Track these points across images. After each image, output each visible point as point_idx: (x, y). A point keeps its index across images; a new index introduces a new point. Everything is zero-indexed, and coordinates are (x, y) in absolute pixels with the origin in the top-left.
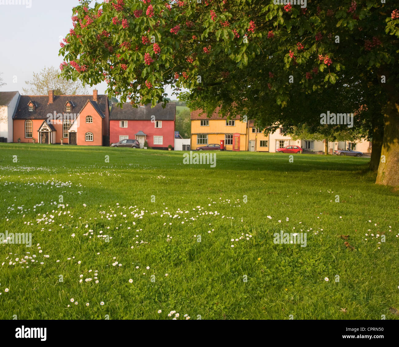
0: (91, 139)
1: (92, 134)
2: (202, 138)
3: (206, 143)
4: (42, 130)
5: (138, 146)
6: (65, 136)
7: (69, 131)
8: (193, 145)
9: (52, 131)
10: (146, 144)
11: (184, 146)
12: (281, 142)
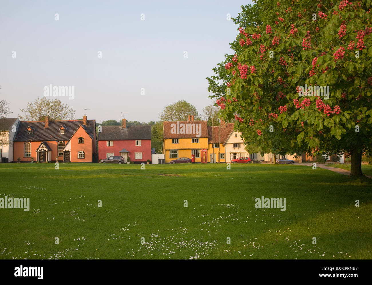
0: (83, 157)
1: (83, 153)
2: (174, 153)
3: (177, 157)
4: (40, 150)
5: (123, 162)
6: (60, 155)
7: (64, 150)
8: (166, 159)
9: (49, 151)
10: (129, 160)
11: (160, 160)
12: (234, 155)
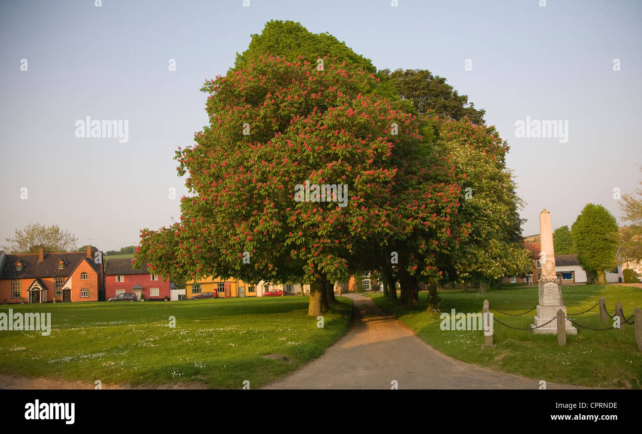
0: (87, 295)
1: (87, 291)
2: (196, 288)
3: (200, 292)
4: (33, 289)
5: (135, 299)
6: (57, 294)
7: (63, 288)
8: (188, 295)
9: (44, 289)
10: (143, 297)
11: (180, 296)
12: (266, 287)
